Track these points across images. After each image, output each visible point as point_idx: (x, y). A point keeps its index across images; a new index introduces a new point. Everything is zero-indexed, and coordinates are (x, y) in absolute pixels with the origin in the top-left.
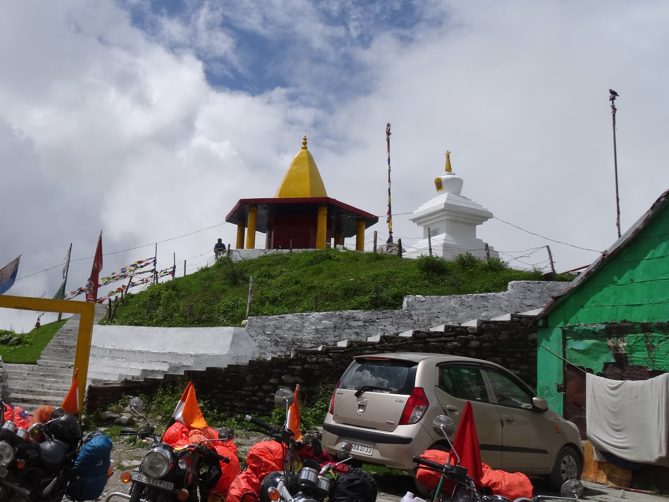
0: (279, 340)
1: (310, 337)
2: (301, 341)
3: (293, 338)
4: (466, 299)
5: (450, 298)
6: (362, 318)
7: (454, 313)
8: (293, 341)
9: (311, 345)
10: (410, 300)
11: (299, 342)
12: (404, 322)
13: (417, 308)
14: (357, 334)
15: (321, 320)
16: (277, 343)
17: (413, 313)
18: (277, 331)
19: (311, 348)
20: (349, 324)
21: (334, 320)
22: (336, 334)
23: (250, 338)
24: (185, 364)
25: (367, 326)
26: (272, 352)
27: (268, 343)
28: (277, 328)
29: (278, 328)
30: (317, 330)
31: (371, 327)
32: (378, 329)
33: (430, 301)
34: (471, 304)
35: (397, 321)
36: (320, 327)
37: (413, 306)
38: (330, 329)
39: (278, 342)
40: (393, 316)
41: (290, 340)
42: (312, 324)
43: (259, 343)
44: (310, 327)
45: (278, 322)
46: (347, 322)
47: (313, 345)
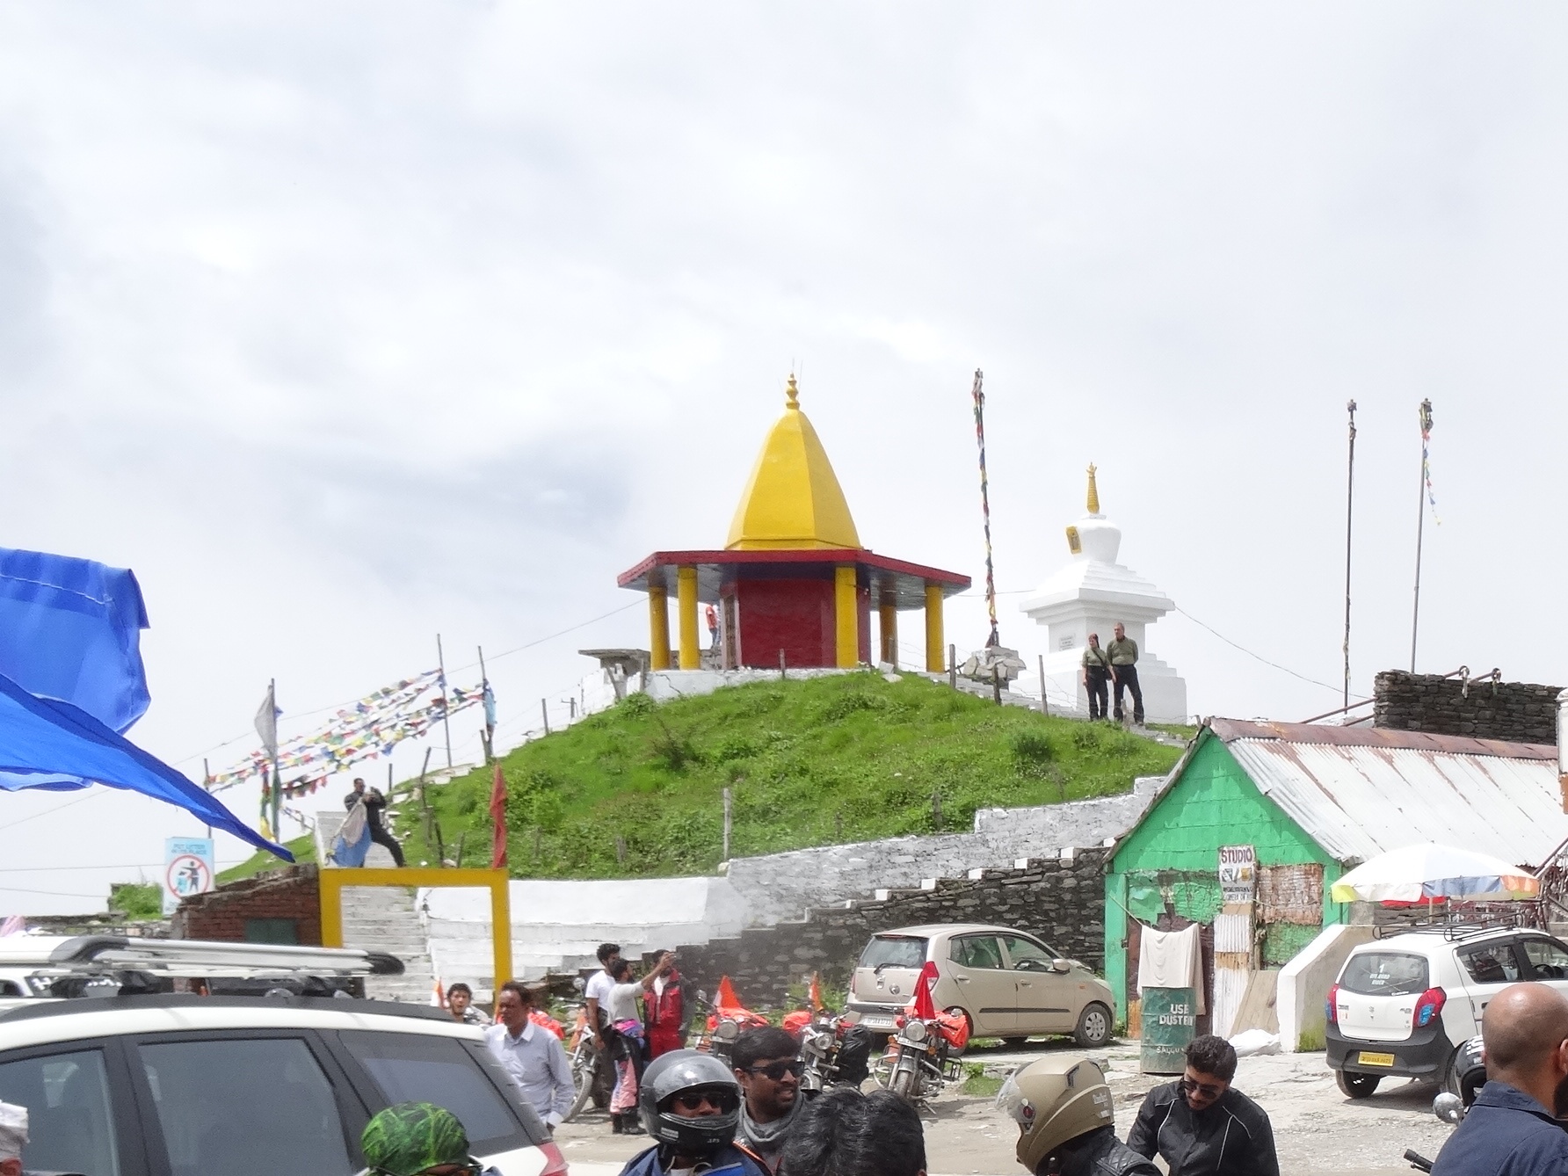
0: (784, 892)
1: (833, 884)
2: (819, 892)
3: (806, 890)
4: (1068, 811)
5: (1045, 811)
6: (911, 850)
7: (1051, 833)
8: (805, 893)
9: (834, 898)
10: (984, 817)
11: (816, 894)
12: (975, 852)
13: (995, 830)
14: (905, 874)
15: (847, 857)
16: (780, 898)
17: (989, 837)
18: (780, 880)
19: (835, 902)
20: (892, 861)
21: (870, 855)
22: (874, 878)
23: (736, 893)
24: (633, 941)
25: (920, 862)
26: (775, 913)
27: (767, 898)
28: (778, 874)
29: (781, 875)
30: (842, 873)
31: (926, 864)
32: (937, 865)
33: (1014, 816)
34: (1075, 818)
35: (965, 850)
36: (847, 868)
37: (988, 826)
38: (863, 871)
39: (782, 896)
40: (959, 844)
41: (801, 891)
42: (833, 864)
43: (752, 900)
44: (830, 870)
45: (778, 864)
46: (889, 857)
47: (839, 897)
